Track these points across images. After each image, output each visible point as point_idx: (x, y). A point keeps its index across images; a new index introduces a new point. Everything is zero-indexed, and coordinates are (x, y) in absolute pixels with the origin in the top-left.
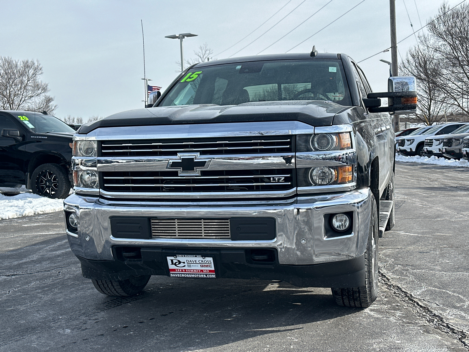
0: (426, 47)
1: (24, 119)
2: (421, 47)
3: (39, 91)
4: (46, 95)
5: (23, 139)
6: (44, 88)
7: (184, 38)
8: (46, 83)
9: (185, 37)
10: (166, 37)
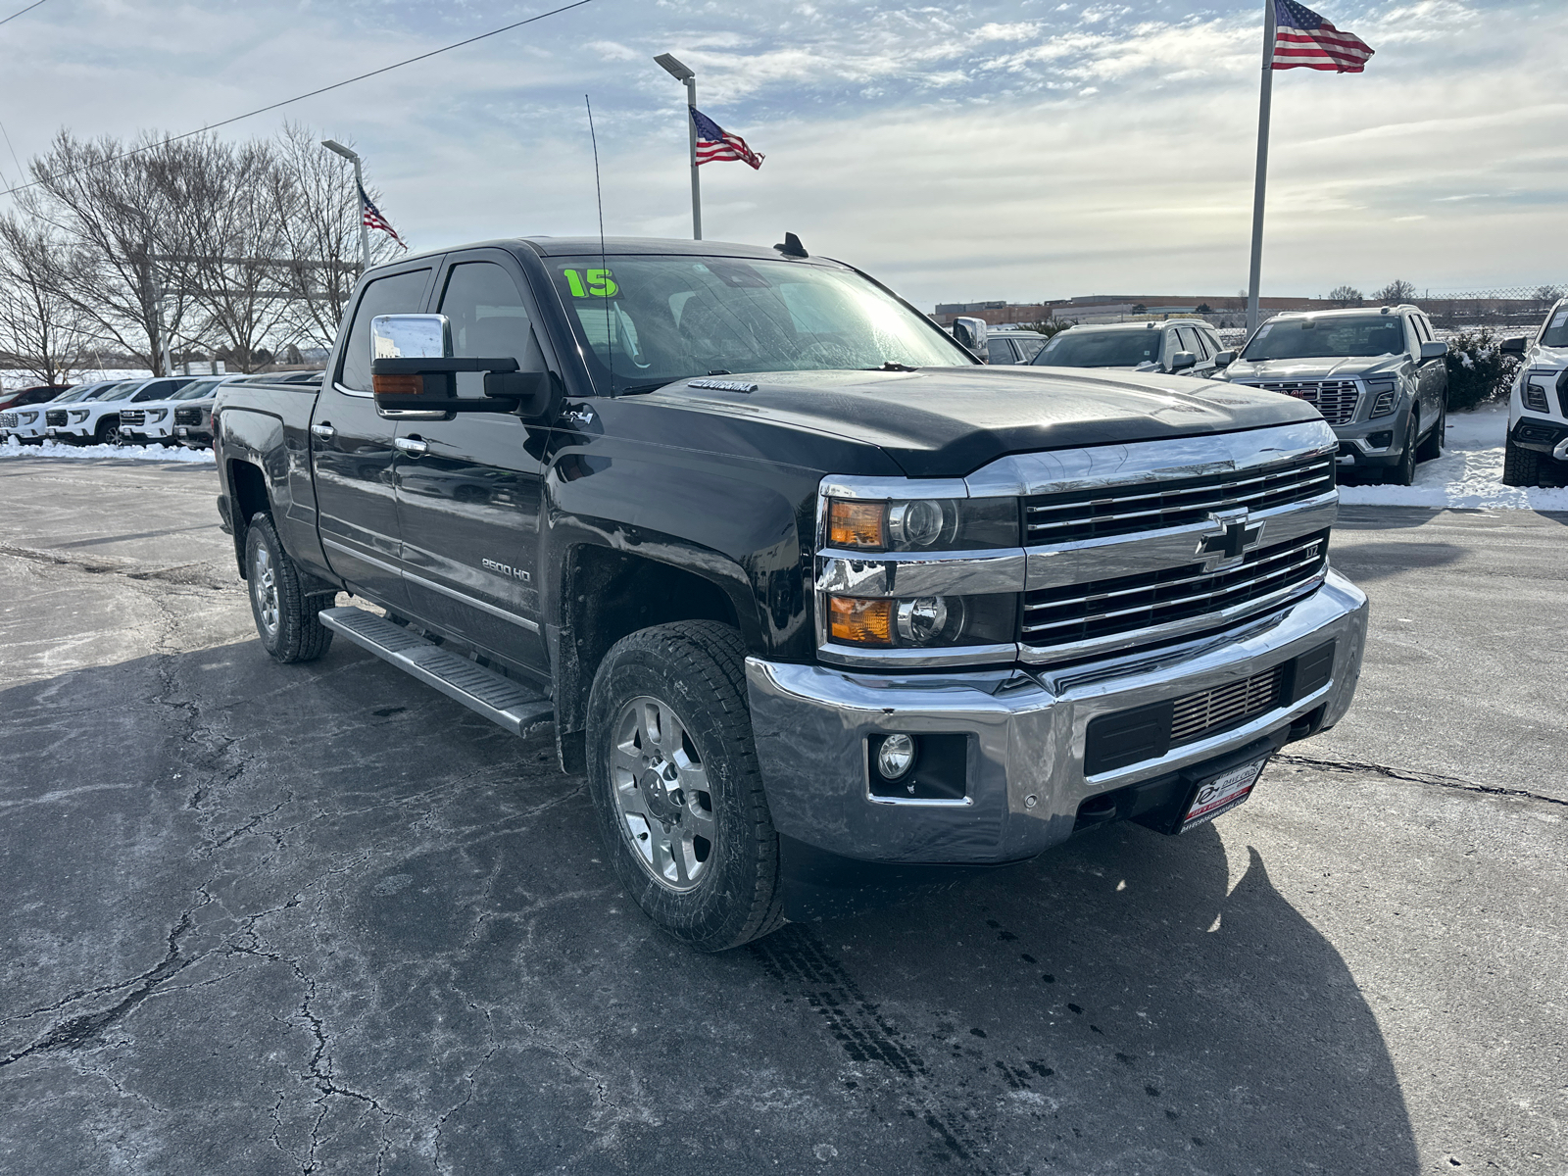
2: (23, 217)
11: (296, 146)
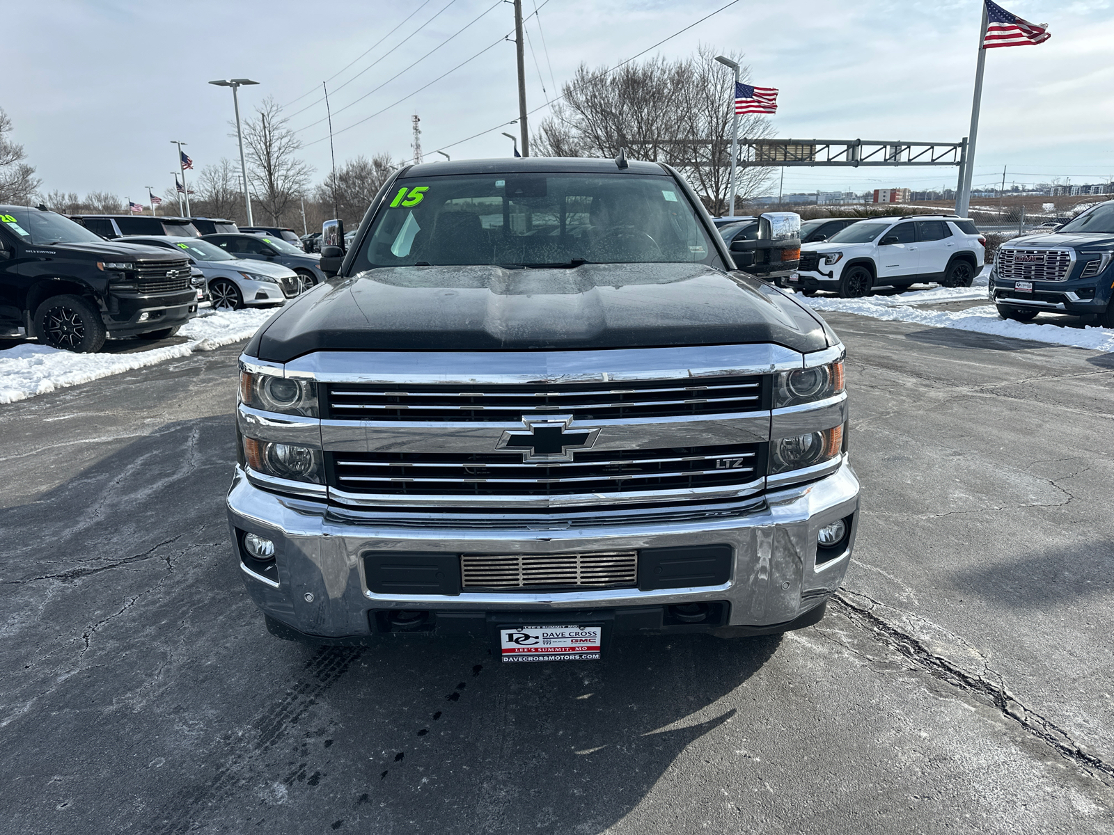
0: (560, 120)
1: (8, 221)
2: (557, 121)
3: (10, 157)
4: (22, 163)
5: (11, 254)
6: (17, 153)
7: (239, 86)
8: (20, 145)
9: (241, 85)
10: (210, 83)
11: (704, 61)
